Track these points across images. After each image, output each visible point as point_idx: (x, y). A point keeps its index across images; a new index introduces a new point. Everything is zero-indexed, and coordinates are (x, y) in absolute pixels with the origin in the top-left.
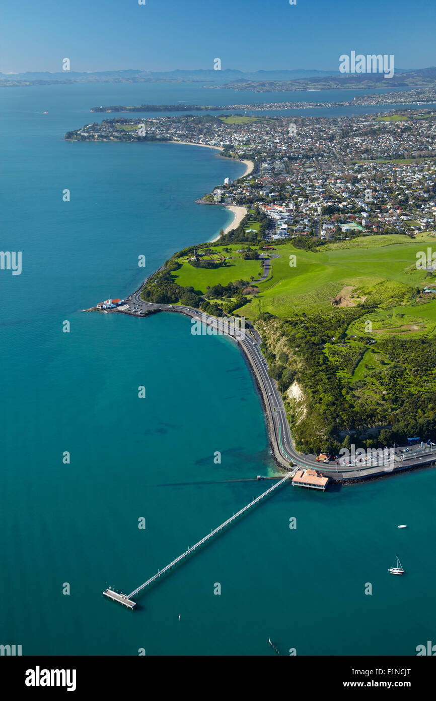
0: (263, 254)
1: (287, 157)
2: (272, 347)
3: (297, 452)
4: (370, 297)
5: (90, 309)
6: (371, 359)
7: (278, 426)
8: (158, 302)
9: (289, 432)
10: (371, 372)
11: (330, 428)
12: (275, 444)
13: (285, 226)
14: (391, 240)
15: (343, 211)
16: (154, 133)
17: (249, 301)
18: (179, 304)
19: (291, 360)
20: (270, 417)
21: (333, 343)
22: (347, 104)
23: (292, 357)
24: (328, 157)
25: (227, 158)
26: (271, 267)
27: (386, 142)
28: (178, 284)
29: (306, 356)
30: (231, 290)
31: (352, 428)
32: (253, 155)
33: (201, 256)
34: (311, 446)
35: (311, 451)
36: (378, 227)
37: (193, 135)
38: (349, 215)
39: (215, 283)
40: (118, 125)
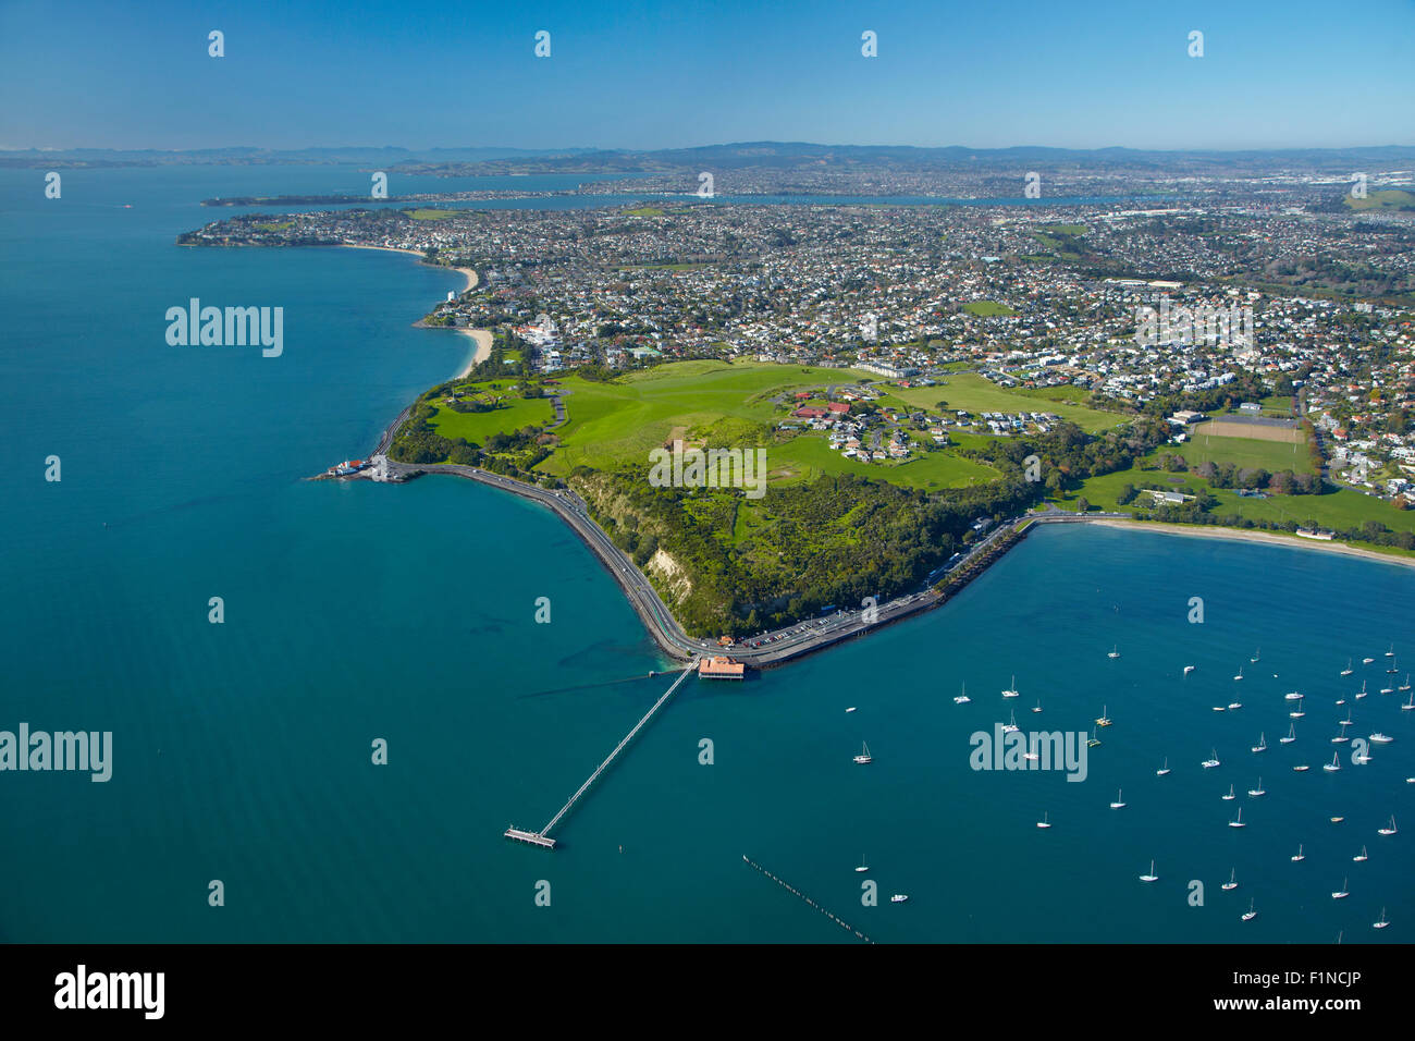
0: (547, 390)
1: (520, 262)
2: (605, 510)
3: (689, 638)
4: (711, 439)
5: (319, 476)
6: (749, 515)
7: (652, 609)
8: (416, 462)
9: (670, 614)
10: (755, 530)
11: (730, 601)
12: (656, 631)
13: (556, 354)
14: (707, 367)
15: (626, 331)
16: (314, 233)
17: (551, 453)
18: (448, 464)
19: (643, 523)
20: (637, 600)
21: (693, 498)
22: (572, 192)
23: (643, 521)
24: (577, 262)
25: (434, 266)
26: (565, 407)
27: (648, 243)
28: (441, 435)
29: (664, 517)
30: (519, 439)
31: (757, 600)
32: (471, 260)
33: (460, 396)
34: (708, 628)
35: (709, 635)
36: (681, 351)
37: (371, 236)
38: (636, 336)
39: (494, 430)
40: (255, 224)
